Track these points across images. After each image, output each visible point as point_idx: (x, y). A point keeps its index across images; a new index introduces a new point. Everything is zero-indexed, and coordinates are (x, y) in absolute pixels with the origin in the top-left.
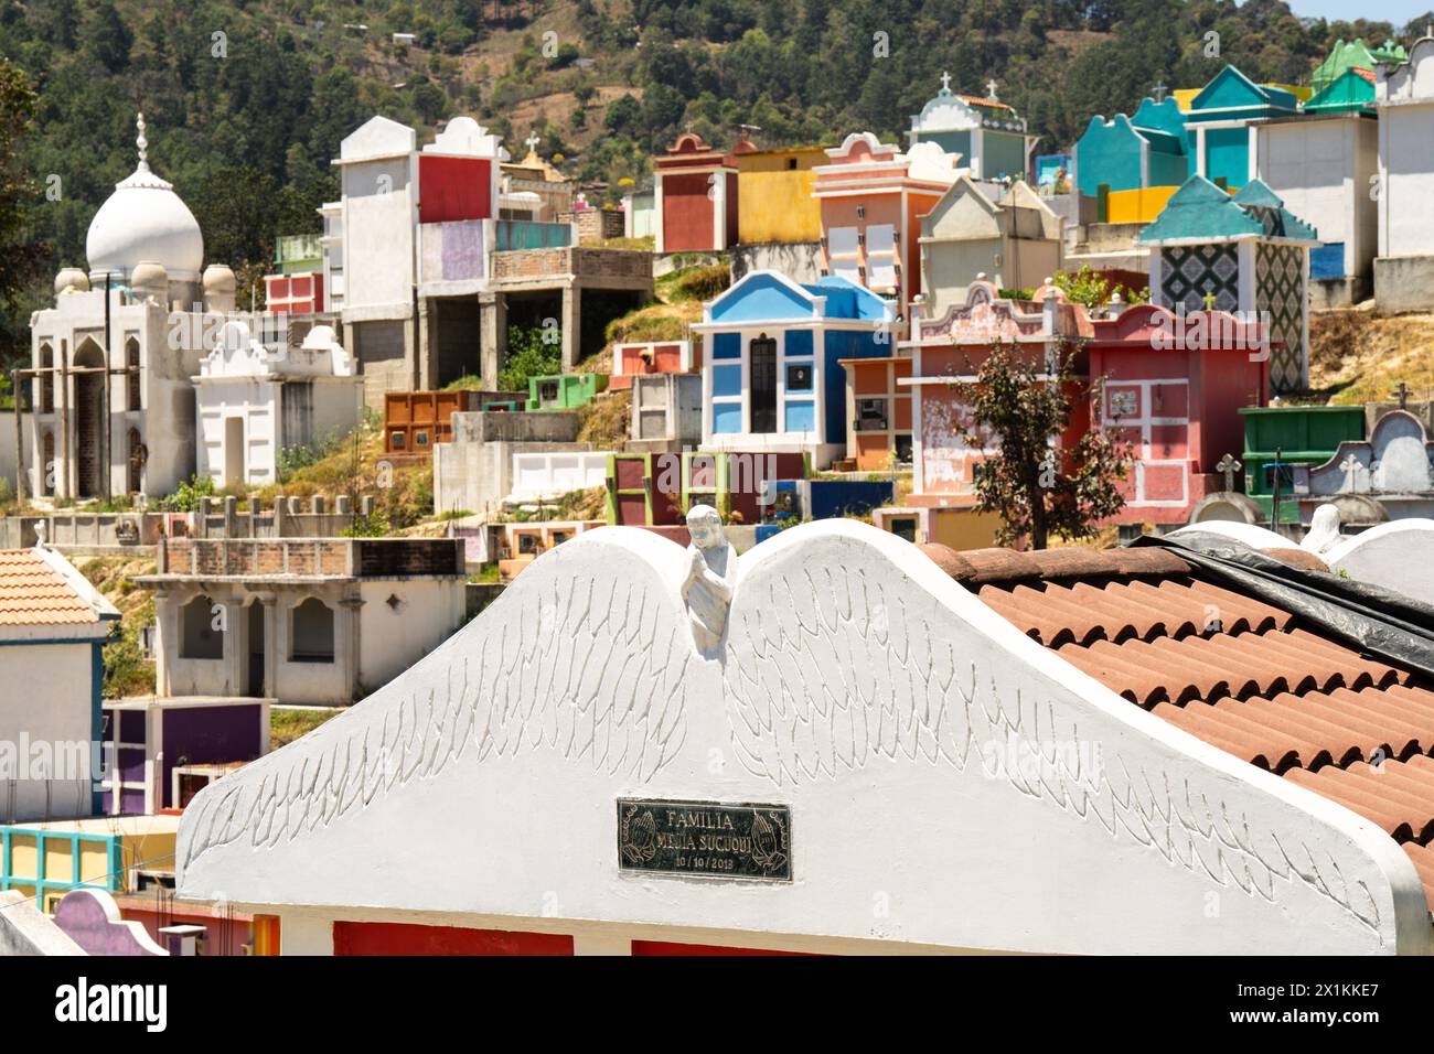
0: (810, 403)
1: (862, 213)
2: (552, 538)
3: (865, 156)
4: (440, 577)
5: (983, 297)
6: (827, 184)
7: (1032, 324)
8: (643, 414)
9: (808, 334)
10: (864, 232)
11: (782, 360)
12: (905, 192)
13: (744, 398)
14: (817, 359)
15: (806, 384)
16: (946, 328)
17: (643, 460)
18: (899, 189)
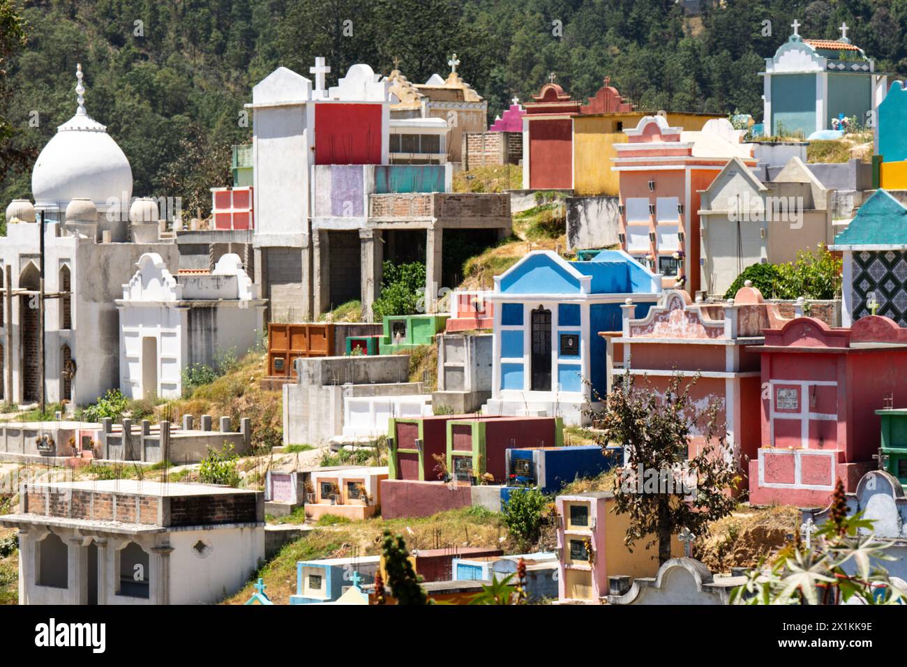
0: (578, 368)
1: (653, 186)
2: (346, 487)
3: (656, 137)
4: (241, 525)
5: (678, 304)
6: (624, 160)
7: (716, 329)
8: (446, 369)
9: (576, 308)
10: (655, 203)
11: (556, 329)
12: (688, 170)
13: (526, 360)
14: (584, 329)
15: (574, 351)
16: (650, 328)
17: (416, 425)
18: (682, 167)
